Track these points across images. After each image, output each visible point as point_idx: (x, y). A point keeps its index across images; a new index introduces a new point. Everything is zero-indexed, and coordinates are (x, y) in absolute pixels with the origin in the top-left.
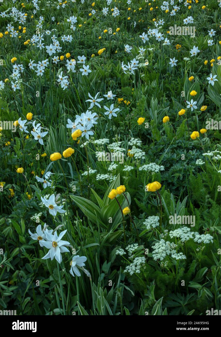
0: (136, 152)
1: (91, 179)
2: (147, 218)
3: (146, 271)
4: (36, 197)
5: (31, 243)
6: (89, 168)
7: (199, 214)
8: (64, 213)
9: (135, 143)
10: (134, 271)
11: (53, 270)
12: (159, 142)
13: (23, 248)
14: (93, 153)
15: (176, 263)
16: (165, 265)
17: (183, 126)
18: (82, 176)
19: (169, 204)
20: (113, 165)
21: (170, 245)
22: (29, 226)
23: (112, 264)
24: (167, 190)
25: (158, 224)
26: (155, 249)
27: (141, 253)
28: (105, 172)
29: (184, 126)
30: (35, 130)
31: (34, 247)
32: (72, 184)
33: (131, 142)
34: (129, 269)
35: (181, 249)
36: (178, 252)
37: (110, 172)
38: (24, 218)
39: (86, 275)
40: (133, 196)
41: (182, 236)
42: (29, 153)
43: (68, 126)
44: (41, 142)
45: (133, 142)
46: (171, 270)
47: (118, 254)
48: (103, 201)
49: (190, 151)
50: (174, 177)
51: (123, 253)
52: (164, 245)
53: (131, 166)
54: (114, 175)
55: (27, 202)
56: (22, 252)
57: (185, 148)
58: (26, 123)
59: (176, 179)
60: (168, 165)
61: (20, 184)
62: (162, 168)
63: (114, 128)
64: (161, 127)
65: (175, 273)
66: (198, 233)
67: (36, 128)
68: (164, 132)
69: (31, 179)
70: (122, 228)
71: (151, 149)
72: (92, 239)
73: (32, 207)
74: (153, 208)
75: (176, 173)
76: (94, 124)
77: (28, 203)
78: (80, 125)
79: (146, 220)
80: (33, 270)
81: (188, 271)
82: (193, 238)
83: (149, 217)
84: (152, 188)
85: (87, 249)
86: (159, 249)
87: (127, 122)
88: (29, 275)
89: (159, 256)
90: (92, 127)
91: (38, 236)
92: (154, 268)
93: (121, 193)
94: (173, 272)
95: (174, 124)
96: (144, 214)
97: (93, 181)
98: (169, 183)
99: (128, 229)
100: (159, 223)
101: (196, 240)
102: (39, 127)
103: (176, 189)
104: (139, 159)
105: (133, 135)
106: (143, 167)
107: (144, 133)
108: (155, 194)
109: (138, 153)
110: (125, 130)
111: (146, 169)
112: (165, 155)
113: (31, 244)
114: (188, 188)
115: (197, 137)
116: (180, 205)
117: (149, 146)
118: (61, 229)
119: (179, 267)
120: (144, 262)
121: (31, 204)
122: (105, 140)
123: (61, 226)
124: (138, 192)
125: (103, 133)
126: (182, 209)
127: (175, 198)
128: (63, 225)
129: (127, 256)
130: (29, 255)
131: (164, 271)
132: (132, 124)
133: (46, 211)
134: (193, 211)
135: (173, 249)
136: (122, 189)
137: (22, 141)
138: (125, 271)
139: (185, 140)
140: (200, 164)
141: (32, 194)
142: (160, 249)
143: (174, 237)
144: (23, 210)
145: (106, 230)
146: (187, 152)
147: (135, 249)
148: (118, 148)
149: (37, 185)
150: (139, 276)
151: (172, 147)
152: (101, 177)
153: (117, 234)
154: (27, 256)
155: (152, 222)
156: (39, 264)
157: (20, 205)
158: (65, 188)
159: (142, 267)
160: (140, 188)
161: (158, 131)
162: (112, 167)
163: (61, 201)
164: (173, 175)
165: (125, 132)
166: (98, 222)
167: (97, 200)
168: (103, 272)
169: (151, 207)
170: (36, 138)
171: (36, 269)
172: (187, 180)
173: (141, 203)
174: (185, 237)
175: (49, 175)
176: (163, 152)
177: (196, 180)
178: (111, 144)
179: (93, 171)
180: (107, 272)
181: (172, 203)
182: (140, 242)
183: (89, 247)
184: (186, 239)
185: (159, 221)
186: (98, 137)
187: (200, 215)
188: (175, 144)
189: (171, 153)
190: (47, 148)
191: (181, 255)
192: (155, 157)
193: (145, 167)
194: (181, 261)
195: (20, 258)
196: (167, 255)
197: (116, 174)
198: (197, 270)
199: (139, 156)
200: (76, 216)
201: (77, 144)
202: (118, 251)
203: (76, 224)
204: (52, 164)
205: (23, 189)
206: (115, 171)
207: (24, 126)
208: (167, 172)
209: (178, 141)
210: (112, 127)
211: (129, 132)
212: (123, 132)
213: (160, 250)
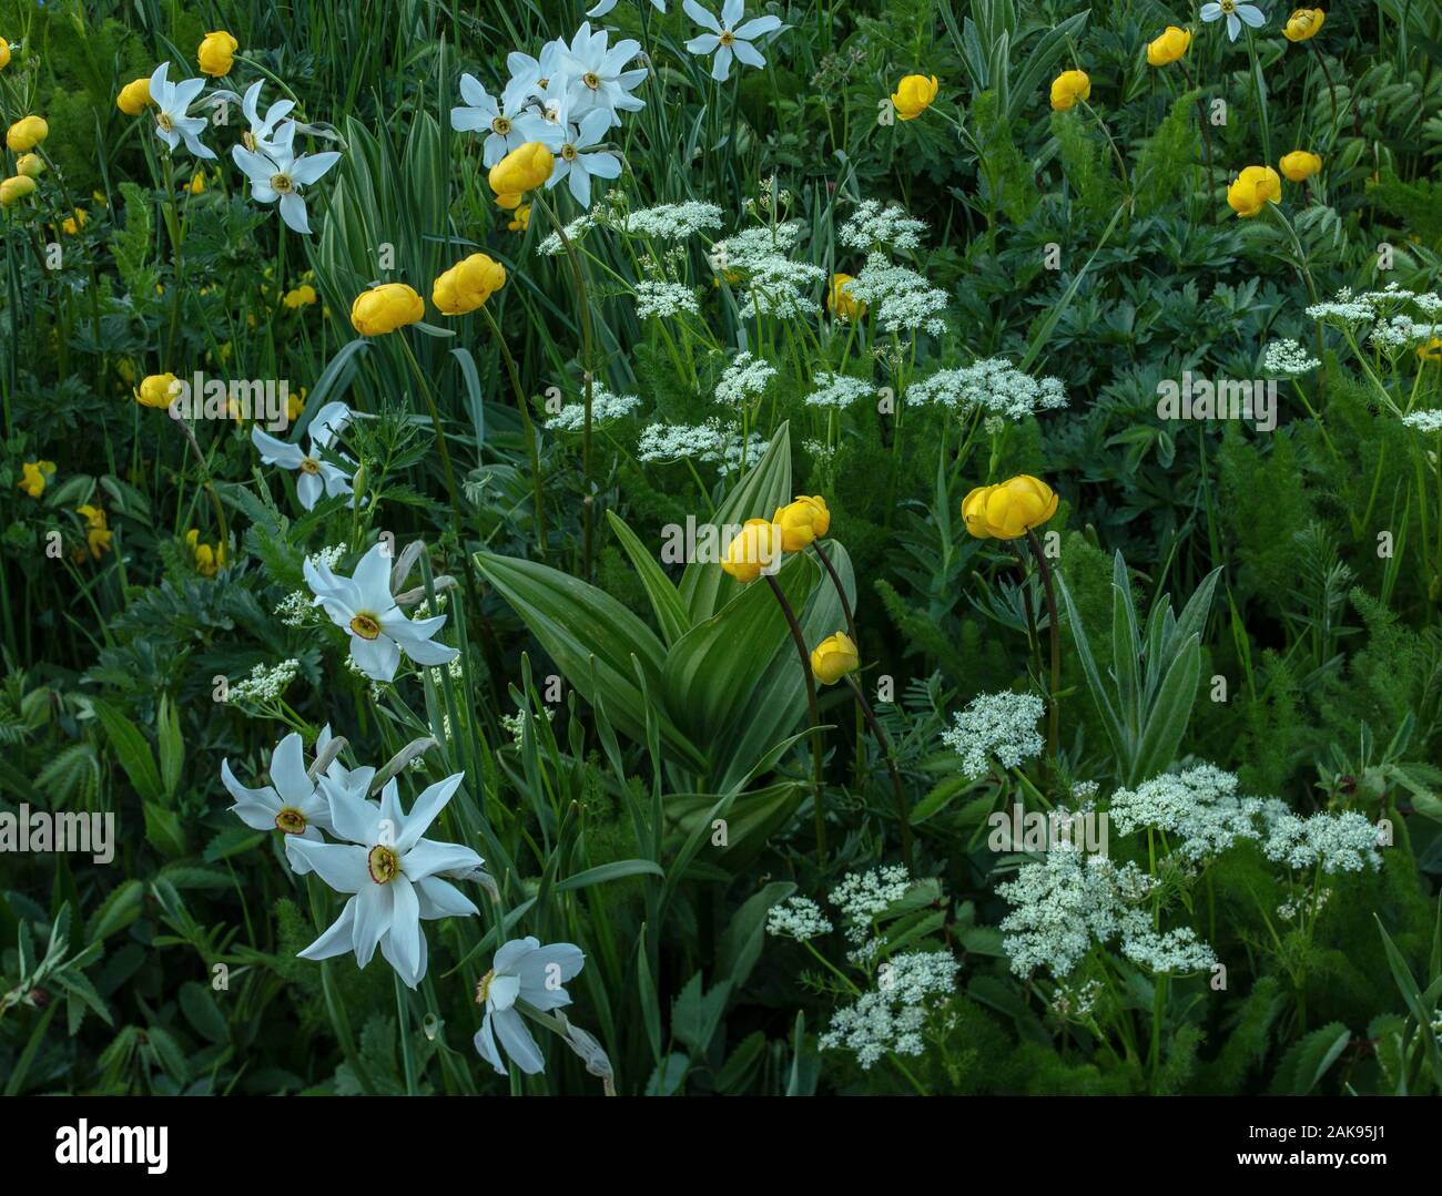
0: (891, 291)
1: (602, 456)
2: (963, 703)
3: (956, 1041)
4: (255, 562)
5: (219, 848)
6: (596, 386)
7: (1292, 685)
8: (444, 668)
9: (882, 234)
10: (884, 1042)
11: (360, 1030)
12: (1022, 229)
13: (165, 884)
14: (616, 291)
15: (1148, 995)
16: (1082, 1005)
17: (1173, 134)
18: (550, 436)
19: (1098, 618)
20: (747, 364)
21: (1114, 880)
22: (204, 746)
23: (734, 992)
24: (1083, 530)
25: (1035, 746)
26: (1020, 904)
27: (922, 927)
28: (698, 409)
29: (1181, 130)
30: (260, 142)
31: (236, 881)
32: (479, 485)
33: (859, 228)
34: (851, 1031)
35: (1177, 903)
36: (1164, 925)
37: (724, 412)
38: (175, 691)
39: (582, 1062)
40: (867, 566)
41: (1188, 825)
42: (206, 284)
43: (462, 120)
44: (295, 216)
45: (872, 223)
46: (1116, 1043)
47: (783, 930)
48: (683, 593)
49: (1221, 290)
50: (1119, 449)
51: (812, 924)
52: (1076, 876)
53: (858, 375)
54: (751, 430)
55: (197, 591)
56: (160, 910)
57: (1188, 269)
58: (201, 96)
59: (1132, 465)
60: (1085, 375)
61: (150, 476)
62: (1054, 391)
63: (743, 139)
64: (1033, 137)
65: (1143, 1057)
66: (1284, 806)
67: (266, 129)
68: (1054, 166)
69: (221, 449)
70: (807, 764)
71: (977, 271)
72: (609, 833)
73: (228, 625)
74: (995, 645)
75: (1134, 427)
76: (620, 112)
77: (204, 597)
78: (534, 113)
79: (961, 717)
80: (226, 1028)
81: (1228, 1047)
82: (1257, 835)
83: (980, 702)
84: (1003, 515)
85: (582, 895)
86: (1045, 906)
87: (825, 102)
88: (200, 1056)
89: (1042, 949)
90: (613, 129)
91: (282, 806)
92: (1007, 1023)
93: (800, 543)
94: (1129, 1051)
95: (1115, 117)
96: (936, 677)
97: (616, 468)
98: (1092, 486)
99: (839, 774)
100: (1039, 738)
101: (1276, 846)
102: (282, 122)
103: (1130, 524)
104: (903, 333)
105: (861, 181)
106: (932, 382)
107: (925, 173)
108: (1014, 553)
109: (903, 294)
110: (806, 153)
111: (948, 398)
112: (1064, 312)
113: (222, 862)
114: (1210, 520)
115: (1265, 203)
116: (1169, 629)
117: (961, 252)
118: (417, 765)
119: (1167, 1023)
120: (946, 983)
121: (219, 607)
122: (698, 213)
123: (421, 744)
124: (897, 544)
125: (676, 169)
126: (1186, 655)
127: (1137, 582)
128: (433, 739)
129: (834, 944)
130: (208, 930)
131: (1072, 1041)
132: (853, 114)
133: (314, 651)
134: (1248, 666)
135: (1129, 907)
136: (810, 522)
137: (167, 207)
138: (829, 1040)
139: (1184, 218)
140: (1288, 369)
141: (232, 545)
142: (1053, 900)
143: (1137, 827)
144: (171, 642)
145: (700, 781)
146: (1203, 296)
147: (889, 903)
148: (780, 264)
149: (263, 487)
150: (916, 1075)
151: (1107, 262)
152: (668, 445)
153: (768, 802)
154: (191, 932)
155: (998, 732)
156: (271, 990)
157: (154, 612)
158: (440, 507)
159: (935, 1020)
160: (913, 517)
161: (1019, 163)
162: (740, 381)
163: (429, 585)
164: (1113, 440)
165: (808, 161)
166: (655, 730)
167: (643, 588)
168: (681, 1047)
169: (984, 637)
170: (263, 193)
171: (246, 1018)
172: (1206, 469)
173: (920, 611)
174: (1206, 832)
175: (336, 423)
176: (1052, 291)
177: (1260, 472)
178: (736, 235)
179: (618, 406)
180: (704, 1049)
181: (1121, 612)
182: (915, 855)
183: (591, 887)
184: (1211, 839)
185: (1043, 725)
186: (647, 191)
187: (1294, 693)
188: (1124, 246)
189: (1102, 299)
190: (326, 255)
191: (1184, 944)
192: (1002, 324)
193: (948, 384)
194: (1183, 982)
195: (149, 949)
196: (1092, 937)
197: (764, 428)
198: (1281, 1039)
199: (912, 313)
200: (521, 687)
201: (506, 231)
202: (778, 911)
203: (511, 736)
204: (357, 354)
205: (166, 506)
206: (756, 404)
207: (189, 115)
208: (1074, 416)
209: (1147, 225)
210: (727, 128)
211: (837, 164)
212: (795, 160)
213: (1052, 913)
